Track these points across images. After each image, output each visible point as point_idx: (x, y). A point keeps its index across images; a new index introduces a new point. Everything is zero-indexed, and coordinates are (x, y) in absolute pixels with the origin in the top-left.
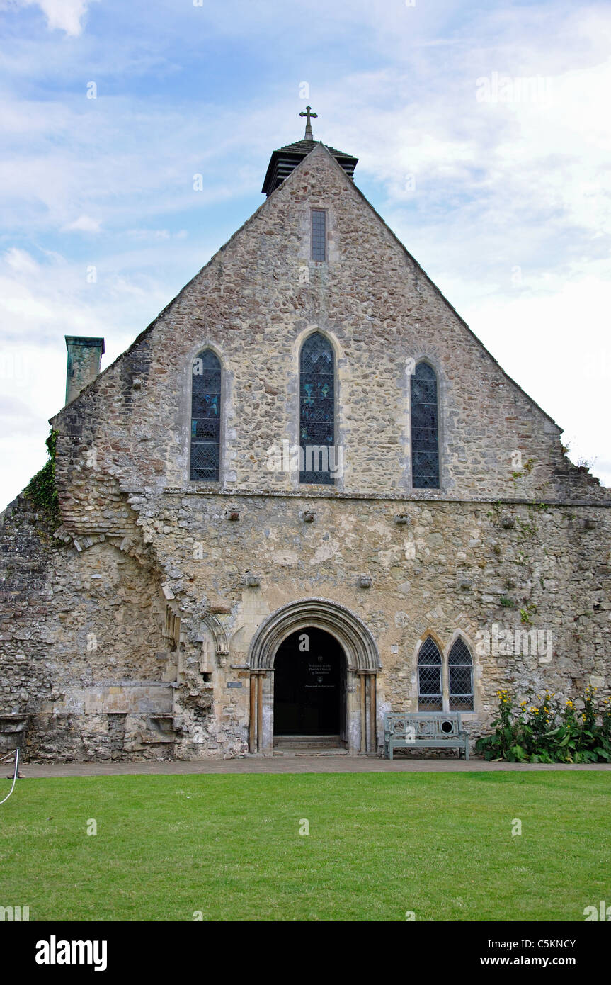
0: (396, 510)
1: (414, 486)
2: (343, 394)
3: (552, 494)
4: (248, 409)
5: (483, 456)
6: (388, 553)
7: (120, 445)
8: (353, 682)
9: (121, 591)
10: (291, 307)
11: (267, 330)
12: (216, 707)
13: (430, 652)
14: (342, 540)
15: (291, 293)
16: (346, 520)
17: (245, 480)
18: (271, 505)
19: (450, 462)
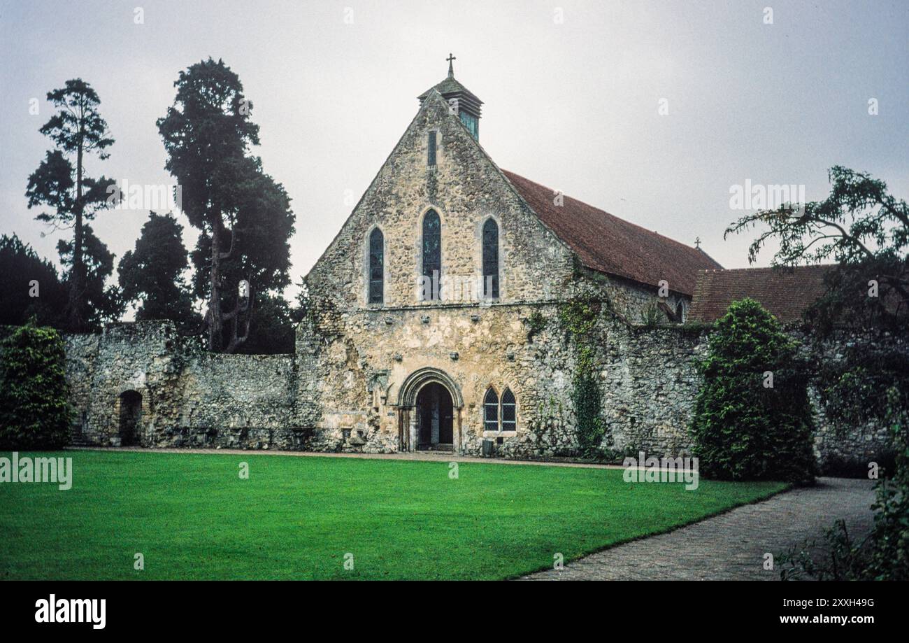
0: (472, 313)
2: (445, 245)
4: (396, 260)
6: (468, 338)
8: (455, 414)
9: (349, 364)
10: (417, 195)
11: (405, 212)
12: (382, 426)
13: (491, 395)
14: (443, 332)
16: (446, 320)
17: (395, 301)
18: (407, 314)
19: (504, 281)
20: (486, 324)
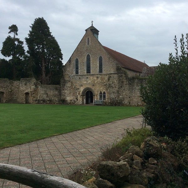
0: (97, 76)
1: (99, 73)
2: (91, 62)
4: (81, 65)
5: (108, 68)
6: (96, 81)
7: (69, 71)
9: (72, 87)
10: (85, 52)
11: (83, 55)
12: (79, 99)
13: (101, 93)
14: (91, 80)
17: (81, 74)
18: (84, 76)
20: (100, 78)
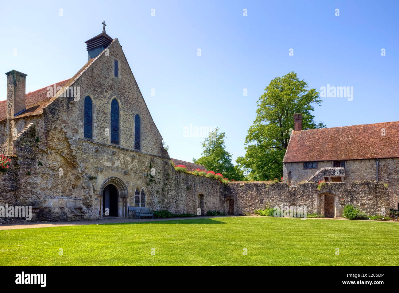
0: (132, 154)
1: (135, 148)
2: (121, 119)
3: (160, 155)
4: (99, 118)
5: (149, 143)
6: (130, 166)
7: (66, 121)
8: (121, 199)
10: (109, 88)
11: (104, 94)
12: (93, 205)
13: (137, 193)
14: (120, 161)
15: (110, 84)
16: (122, 156)
17: (99, 139)
18: (105, 148)
19: (142, 143)
20: (136, 160)
